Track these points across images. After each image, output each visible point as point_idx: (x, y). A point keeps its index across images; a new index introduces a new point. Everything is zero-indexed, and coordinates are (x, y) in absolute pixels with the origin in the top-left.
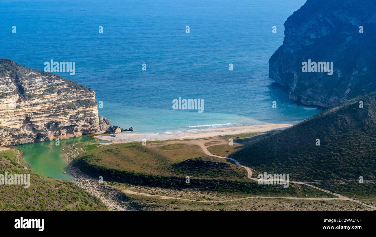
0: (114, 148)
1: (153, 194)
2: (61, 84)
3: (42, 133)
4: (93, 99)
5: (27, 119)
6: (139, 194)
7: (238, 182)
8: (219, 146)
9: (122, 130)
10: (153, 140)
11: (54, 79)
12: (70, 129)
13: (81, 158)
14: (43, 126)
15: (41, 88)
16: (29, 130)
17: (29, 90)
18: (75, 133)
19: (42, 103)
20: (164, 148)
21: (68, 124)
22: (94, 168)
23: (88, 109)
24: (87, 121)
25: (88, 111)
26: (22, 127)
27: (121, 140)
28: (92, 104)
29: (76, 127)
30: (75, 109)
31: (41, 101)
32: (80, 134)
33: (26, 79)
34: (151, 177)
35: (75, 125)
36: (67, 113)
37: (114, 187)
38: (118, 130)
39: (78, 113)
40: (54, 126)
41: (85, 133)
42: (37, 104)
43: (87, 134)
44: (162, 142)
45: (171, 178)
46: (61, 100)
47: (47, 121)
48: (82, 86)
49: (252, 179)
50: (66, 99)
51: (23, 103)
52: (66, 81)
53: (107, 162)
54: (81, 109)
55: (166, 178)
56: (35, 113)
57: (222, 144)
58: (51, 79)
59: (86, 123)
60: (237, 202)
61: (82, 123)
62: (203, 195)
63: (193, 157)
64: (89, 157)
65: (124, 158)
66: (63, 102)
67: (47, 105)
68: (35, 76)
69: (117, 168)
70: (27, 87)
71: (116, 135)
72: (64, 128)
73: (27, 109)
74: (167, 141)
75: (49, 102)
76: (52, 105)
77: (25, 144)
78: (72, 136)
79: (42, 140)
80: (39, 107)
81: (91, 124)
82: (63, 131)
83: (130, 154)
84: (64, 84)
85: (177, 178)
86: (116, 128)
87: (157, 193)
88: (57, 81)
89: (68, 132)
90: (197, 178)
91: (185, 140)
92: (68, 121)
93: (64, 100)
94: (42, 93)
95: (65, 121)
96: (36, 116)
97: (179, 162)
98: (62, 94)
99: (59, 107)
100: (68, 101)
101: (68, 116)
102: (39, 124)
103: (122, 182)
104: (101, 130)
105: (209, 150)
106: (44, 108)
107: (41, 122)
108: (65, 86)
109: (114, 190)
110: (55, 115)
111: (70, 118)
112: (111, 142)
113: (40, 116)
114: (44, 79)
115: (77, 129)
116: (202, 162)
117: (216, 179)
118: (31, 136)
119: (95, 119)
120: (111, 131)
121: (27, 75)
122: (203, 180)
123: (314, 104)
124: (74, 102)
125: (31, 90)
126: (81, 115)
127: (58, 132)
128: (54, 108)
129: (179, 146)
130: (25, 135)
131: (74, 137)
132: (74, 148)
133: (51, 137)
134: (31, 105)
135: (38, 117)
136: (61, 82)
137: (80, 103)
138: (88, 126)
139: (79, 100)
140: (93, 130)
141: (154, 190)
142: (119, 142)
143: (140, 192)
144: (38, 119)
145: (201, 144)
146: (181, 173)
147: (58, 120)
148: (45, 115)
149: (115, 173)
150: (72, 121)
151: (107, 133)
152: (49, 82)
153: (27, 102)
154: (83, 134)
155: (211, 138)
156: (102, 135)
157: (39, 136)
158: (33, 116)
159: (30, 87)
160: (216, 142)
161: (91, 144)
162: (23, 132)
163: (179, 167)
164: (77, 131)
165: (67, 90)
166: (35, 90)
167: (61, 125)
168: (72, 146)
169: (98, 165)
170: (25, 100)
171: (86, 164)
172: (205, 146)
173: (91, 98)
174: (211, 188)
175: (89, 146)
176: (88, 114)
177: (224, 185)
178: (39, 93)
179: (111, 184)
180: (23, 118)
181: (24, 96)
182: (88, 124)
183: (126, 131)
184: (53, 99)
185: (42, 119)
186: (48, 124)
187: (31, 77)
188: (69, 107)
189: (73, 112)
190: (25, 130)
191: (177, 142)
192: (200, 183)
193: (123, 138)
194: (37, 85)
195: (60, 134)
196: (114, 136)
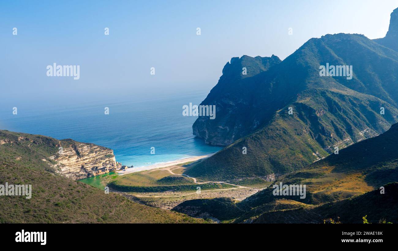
0: (127, 176)
1: (150, 196)
2: (96, 148)
3: (90, 173)
4: (112, 154)
5: (83, 167)
6: (143, 196)
7: (190, 185)
8: (177, 169)
9: (128, 167)
10: (144, 170)
11: (93, 146)
12: (103, 169)
13: (112, 183)
14: (90, 169)
15: (87, 151)
16: (84, 172)
17: (82, 153)
18: (106, 171)
19: (89, 158)
20: (151, 173)
21: (102, 167)
22: (119, 187)
23: (110, 159)
24: (111, 165)
25: (111, 160)
26: (80, 171)
27: (129, 172)
28: (112, 156)
29: (106, 168)
30: (104, 159)
31: (88, 157)
32: (108, 171)
33: (80, 148)
34: (148, 188)
35: (105, 167)
36: (101, 162)
37: (130, 194)
38: (126, 167)
39: (106, 161)
40: (96, 169)
41: (110, 170)
42: (87, 159)
43: (112, 171)
44: (149, 171)
45: (157, 187)
46: (97, 156)
47: (92, 167)
48: (106, 148)
49: (197, 183)
50: (100, 155)
51: (79, 159)
52: (99, 147)
53: (125, 183)
54: (107, 159)
55: (155, 187)
56: (86, 164)
57: (178, 168)
58: (91, 146)
59: (110, 166)
60: (192, 195)
61: (109, 166)
62: (175, 194)
63: (166, 176)
64: (115, 181)
65: (132, 180)
66: (98, 157)
67: (91, 159)
68: (83, 146)
69: (130, 185)
70: (80, 151)
71: (126, 170)
72: (100, 169)
73: (82, 162)
74: (151, 170)
75: (92, 157)
76: (93, 159)
77: (82, 179)
78: (104, 173)
79: (90, 176)
80: (87, 161)
81: (113, 166)
82: (100, 171)
83: (135, 178)
84: (98, 148)
85: (160, 187)
86: (125, 166)
87: (152, 195)
88: (94, 147)
89: (102, 171)
90: (170, 186)
91: (160, 168)
92: (102, 166)
93: (99, 156)
94: (88, 153)
95: (100, 166)
96: (86, 165)
97: (160, 179)
98: (97, 153)
99: (97, 159)
100: (101, 156)
101: (102, 163)
102: (88, 169)
103: (134, 192)
104: (118, 168)
105: (173, 171)
106: (90, 161)
107: (89, 168)
108: (98, 149)
109: (131, 196)
110: (95, 163)
111: (103, 164)
112: (124, 173)
113: (88, 164)
114: (88, 147)
115: (106, 169)
116: (171, 178)
117: (179, 185)
118: (85, 175)
119: (114, 163)
120: (123, 168)
121: (80, 145)
122: (173, 186)
123: (218, 145)
124: (104, 156)
125: (83, 153)
126: (108, 162)
127: (97, 172)
128: (94, 160)
129: (158, 172)
130: (82, 175)
131: (106, 173)
132: (107, 179)
133: (95, 174)
134: (83, 160)
135: (87, 165)
136: (96, 147)
137: (106, 156)
138: (111, 167)
139: (106, 155)
140: (114, 169)
141: (150, 193)
142: (128, 173)
143: (144, 195)
144: (87, 166)
145: (168, 169)
146: (162, 184)
147: (97, 166)
148: (90, 164)
149: (130, 188)
150: (104, 166)
151: (121, 169)
152: (91, 148)
153: (81, 158)
154: (110, 171)
155: (172, 166)
156: (119, 171)
157: (89, 174)
158: (85, 165)
159: (82, 151)
160: (175, 168)
161: (115, 175)
162: (81, 173)
163: (160, 181)
164: (106, 170)
165: (99, 151)
166: (84, 152)
167: (99, 168)
168: (105, 177)
169: (121, 185)
170: (80, 157)
171: (115, 185)
172: (171, 170)
173: (111, 153)
174: (177, 190)
175: (114, 177)
176: (111, 161)
177: (184, 187)
178: (87, 154)
179: (129, 193)
180: (80, 166)
181: (80, 156)
182: (112, 166)
183: (130, 167)
184: (94, 156)
185: (90, 166)
186: (93, 168)
187: (82, 146)
188: (101, 159)
189: (104, 161)
190: (82, 172)
191: (157, 170)
192: (172, 188)
193: (129, 171)
194: (85, 150)
195: (99, 172)
196: (125, 171)
